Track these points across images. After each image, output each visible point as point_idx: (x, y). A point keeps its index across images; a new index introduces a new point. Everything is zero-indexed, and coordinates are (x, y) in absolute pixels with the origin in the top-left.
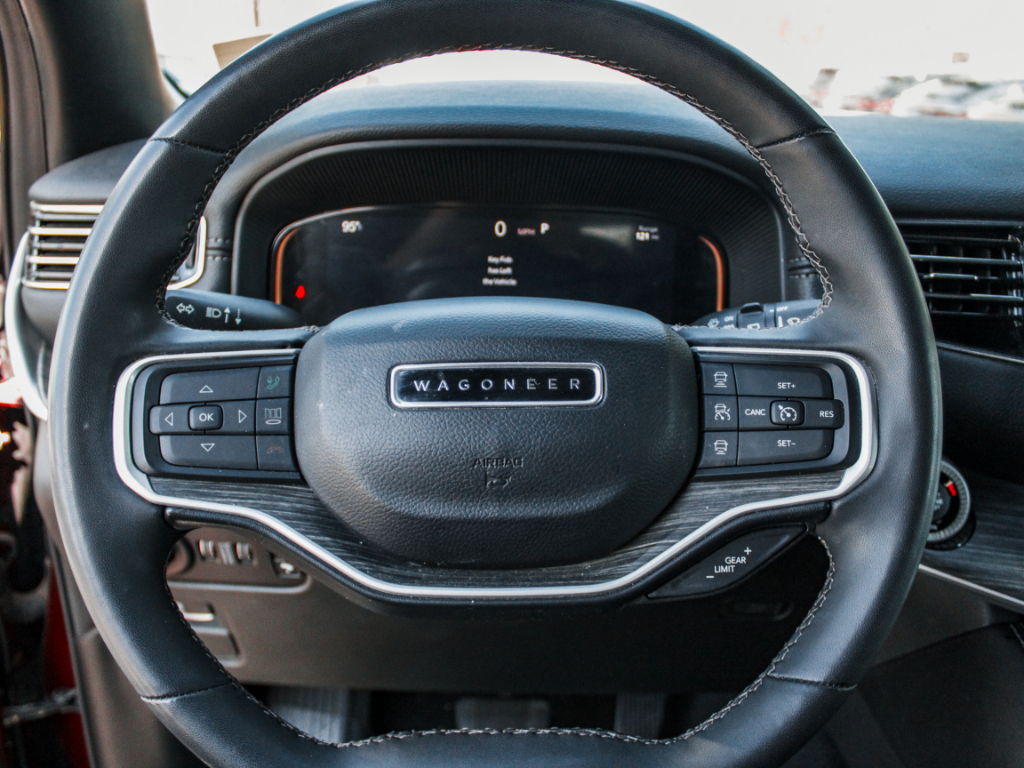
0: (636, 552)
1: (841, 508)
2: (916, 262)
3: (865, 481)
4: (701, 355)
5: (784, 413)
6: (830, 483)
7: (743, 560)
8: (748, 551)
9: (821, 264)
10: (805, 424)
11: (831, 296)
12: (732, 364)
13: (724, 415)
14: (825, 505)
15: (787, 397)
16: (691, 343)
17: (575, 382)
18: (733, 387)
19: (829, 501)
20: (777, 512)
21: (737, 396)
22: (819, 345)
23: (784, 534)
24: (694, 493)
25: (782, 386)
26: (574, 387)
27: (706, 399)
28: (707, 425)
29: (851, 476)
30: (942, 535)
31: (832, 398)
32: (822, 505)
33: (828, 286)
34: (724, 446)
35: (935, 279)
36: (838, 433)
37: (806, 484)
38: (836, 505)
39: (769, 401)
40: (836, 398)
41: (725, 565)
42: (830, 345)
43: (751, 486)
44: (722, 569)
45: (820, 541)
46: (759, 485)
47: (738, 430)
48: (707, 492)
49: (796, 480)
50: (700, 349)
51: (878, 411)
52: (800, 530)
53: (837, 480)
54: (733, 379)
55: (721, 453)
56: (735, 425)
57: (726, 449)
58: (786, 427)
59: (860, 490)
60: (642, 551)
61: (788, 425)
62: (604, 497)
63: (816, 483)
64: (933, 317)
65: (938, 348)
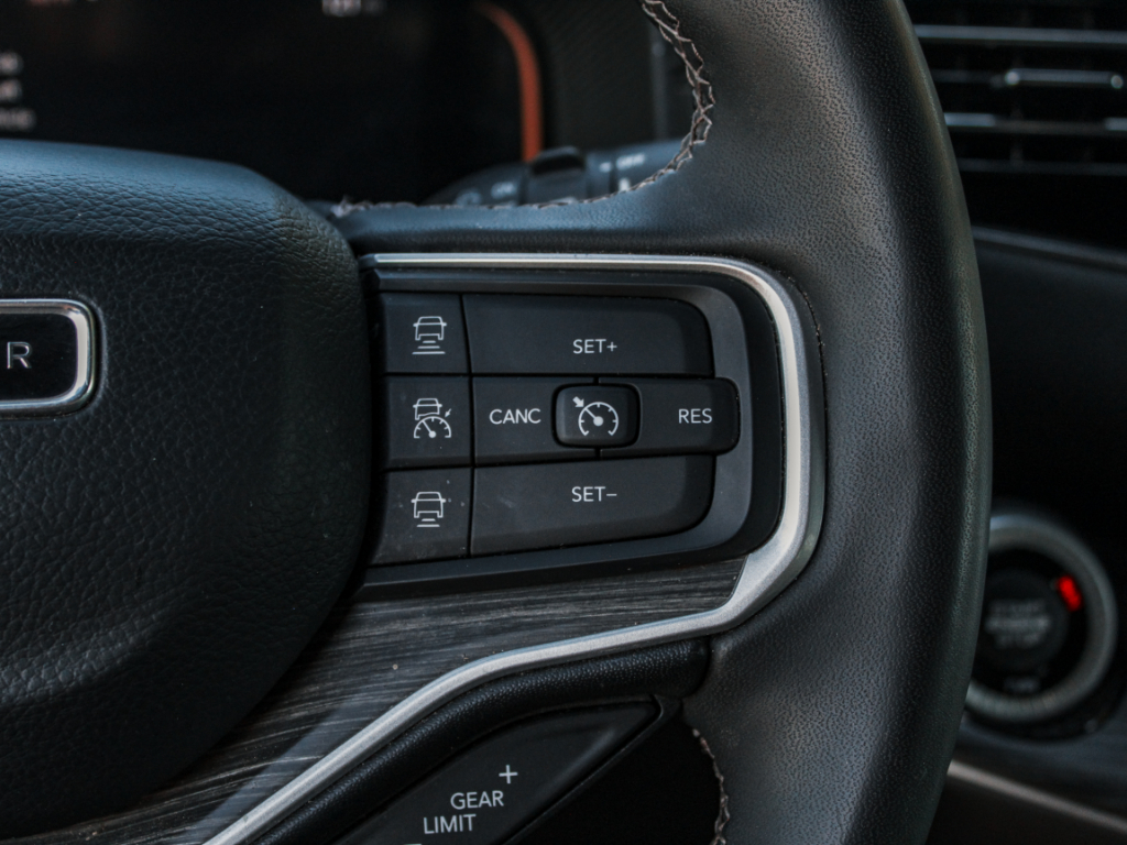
0: (213, 791)
1: (734, 655)
2: (928, 47)
3: (793, 583)
4: (382, 276)
5: (587, 415)
6: (705, 591)
7: (498, 797)
8: (508, 774)
9: (682, 33)
10: (639, 445)
11: (709, 114)
12: (459, 294)
13: (435, 425)
14: (695, 649)
15: (596, 376)
16: (361, 247)
17: (21, 350)
18: (462, 356)
19: (706, 638)
20: (572, 673)
21: (470, 375)
22: (680, 242)
23: (599, 728)
24: (364, 631)
25: (583, 347)
26: (16, 363)
27: (393, 385)
28: (395, 454)
29: (758, 574)
30: (1050, 703)
31: (712, 375)
32: (685, 650)
33: (703, 89)
34: (436, 506)
35: (1022, 87)
36: (723, 462)
37: (645, 597)
38: (723, 648)
39: (550, 386)
40: (718, 374)
41: (449, 813)
42: (703, 240)
43: (507, 607)
44: (442, 824)
45: (697, 740)
46: (527, 605)
47: (473, 464)
48: (397, 626)
49: (620, 588)
50: (381, 258)
51: (826, 404)
52: (639, 714)
53: (726, 583)
54: (462, 334)
55: (429, 524)
56: (464, 452)
57: (440, 516)
58: (594, 453)
59: (782, 607)
60: (227, 786)
61: (597, 448)
62: (103, 654)
63: (670, 593)
64: (967, 178)
65: (978, 243)
